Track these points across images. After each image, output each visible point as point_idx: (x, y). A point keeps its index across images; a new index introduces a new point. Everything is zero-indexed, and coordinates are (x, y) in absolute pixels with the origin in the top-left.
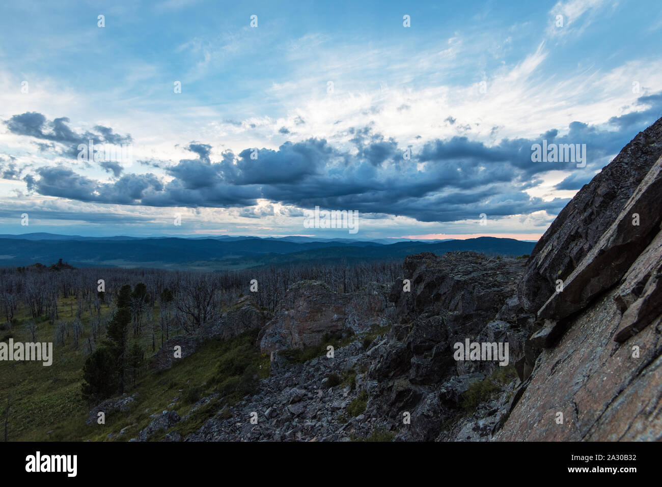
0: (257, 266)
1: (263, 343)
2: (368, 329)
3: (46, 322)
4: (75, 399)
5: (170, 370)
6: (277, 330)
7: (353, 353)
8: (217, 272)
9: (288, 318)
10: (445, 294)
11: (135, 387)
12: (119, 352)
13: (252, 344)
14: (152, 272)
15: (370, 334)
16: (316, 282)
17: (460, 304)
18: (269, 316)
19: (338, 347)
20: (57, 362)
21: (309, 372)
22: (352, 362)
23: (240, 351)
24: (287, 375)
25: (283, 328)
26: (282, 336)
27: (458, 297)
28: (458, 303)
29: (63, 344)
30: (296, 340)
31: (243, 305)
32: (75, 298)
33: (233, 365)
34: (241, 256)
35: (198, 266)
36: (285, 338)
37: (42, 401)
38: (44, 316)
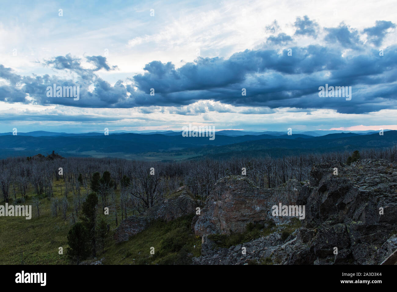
0: (196, 157)
1: (197, 227)
2: (288, 222)
3: (46, 199)
4: (65, 257)
5: (127, 242)
6: (208, 217)
7: (272, 243)
8: (165, 161)
9: (217, 208)
10: (349, 203)
11: (103, 253)
12: (91, 226)
13: (188, 227)
14: (116, 161)
15: (289, 227)
16: (240, 178)
17: (364, 215)
18: (202, 204)
19: (260, 237)
20: (53, 229)
21: (233, 257)
22: (270, 252)
23: (178, 232)
24: (215, 256)
25: (213, 215)
26: (212, 223)
27: (362, 208)
28: (361, 214)
29: (57, 216)
30: (224, 227)
31: (181, 194)
32: (64, 181)
33: (172, 243)
34: (183, 148)
35: (150, 156)
36: (214, 224)
37: (45, 257)
38: (44, 194)
